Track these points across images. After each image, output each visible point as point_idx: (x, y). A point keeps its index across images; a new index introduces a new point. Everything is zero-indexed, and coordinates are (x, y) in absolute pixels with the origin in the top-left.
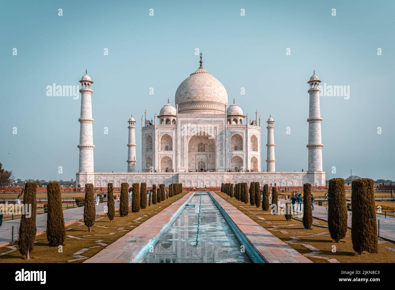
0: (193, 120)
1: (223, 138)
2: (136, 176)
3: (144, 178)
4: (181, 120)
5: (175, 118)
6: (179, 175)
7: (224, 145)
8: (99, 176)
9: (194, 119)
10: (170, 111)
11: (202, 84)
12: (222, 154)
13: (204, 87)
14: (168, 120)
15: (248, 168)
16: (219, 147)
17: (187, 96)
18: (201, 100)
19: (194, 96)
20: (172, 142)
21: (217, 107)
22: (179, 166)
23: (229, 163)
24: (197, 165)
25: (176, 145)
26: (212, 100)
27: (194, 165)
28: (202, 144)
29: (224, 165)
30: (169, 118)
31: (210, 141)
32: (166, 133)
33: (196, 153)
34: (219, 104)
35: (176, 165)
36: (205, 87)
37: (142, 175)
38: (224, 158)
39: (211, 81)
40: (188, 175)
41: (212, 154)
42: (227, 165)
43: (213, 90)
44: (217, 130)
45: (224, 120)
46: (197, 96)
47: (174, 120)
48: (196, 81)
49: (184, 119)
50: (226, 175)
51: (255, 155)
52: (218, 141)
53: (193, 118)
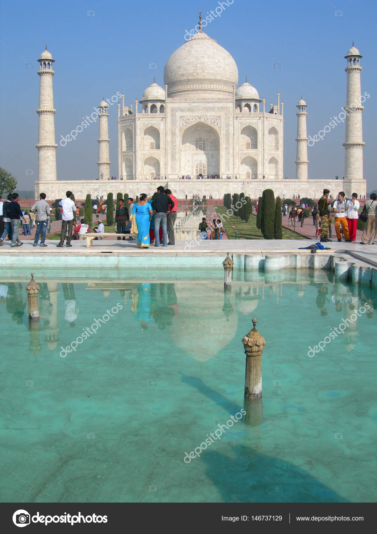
0: (189, 106)
1: (230, 132)
2: (111, 184)
3: (123, 187)
4: (172, 106)
5: (164, 104)
6: (169, 184)
7: (231, 141)
8: (64, 184)
9: (190, 104)
10: (156, 94)
11: (202, 55)
12: (228, 153)
13: (203, 60)
14: (153, 107)
15: (265, 173)
16: (224, 143)
17: (181, 73)
18: (200, 77)
19: (191, 72)
20: (159, 137)
21: (222, 86)
22: (169, 171)
23: (237, 166)
24: (195, 169)
25: (166, 141)
26: (216, 78)
27: (190, 169)
28: (200, 139)
29: (231, 169)
30: (155, 104)
31: (213, 136)
32: (152, 124)
33: (193, 152)
34: (226, 83)
35: (166, 169)
36: (206, 60)
37: (119, 184)
38: (231, 159)
39: (214, 51)
40: (180, 183)
41: (214, 154)
42: (235, 169)
43: (217, 63)
44: (222, 120)
45: (231, 105)
46: (194, 72)
47: (162, 107)
48: (193, 51)
49: (176, 105)
50: (232, 183)
51: (274, 156)
52: (223, 135)
53: (187, 104)
